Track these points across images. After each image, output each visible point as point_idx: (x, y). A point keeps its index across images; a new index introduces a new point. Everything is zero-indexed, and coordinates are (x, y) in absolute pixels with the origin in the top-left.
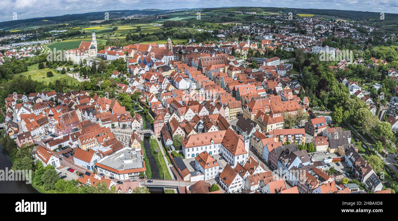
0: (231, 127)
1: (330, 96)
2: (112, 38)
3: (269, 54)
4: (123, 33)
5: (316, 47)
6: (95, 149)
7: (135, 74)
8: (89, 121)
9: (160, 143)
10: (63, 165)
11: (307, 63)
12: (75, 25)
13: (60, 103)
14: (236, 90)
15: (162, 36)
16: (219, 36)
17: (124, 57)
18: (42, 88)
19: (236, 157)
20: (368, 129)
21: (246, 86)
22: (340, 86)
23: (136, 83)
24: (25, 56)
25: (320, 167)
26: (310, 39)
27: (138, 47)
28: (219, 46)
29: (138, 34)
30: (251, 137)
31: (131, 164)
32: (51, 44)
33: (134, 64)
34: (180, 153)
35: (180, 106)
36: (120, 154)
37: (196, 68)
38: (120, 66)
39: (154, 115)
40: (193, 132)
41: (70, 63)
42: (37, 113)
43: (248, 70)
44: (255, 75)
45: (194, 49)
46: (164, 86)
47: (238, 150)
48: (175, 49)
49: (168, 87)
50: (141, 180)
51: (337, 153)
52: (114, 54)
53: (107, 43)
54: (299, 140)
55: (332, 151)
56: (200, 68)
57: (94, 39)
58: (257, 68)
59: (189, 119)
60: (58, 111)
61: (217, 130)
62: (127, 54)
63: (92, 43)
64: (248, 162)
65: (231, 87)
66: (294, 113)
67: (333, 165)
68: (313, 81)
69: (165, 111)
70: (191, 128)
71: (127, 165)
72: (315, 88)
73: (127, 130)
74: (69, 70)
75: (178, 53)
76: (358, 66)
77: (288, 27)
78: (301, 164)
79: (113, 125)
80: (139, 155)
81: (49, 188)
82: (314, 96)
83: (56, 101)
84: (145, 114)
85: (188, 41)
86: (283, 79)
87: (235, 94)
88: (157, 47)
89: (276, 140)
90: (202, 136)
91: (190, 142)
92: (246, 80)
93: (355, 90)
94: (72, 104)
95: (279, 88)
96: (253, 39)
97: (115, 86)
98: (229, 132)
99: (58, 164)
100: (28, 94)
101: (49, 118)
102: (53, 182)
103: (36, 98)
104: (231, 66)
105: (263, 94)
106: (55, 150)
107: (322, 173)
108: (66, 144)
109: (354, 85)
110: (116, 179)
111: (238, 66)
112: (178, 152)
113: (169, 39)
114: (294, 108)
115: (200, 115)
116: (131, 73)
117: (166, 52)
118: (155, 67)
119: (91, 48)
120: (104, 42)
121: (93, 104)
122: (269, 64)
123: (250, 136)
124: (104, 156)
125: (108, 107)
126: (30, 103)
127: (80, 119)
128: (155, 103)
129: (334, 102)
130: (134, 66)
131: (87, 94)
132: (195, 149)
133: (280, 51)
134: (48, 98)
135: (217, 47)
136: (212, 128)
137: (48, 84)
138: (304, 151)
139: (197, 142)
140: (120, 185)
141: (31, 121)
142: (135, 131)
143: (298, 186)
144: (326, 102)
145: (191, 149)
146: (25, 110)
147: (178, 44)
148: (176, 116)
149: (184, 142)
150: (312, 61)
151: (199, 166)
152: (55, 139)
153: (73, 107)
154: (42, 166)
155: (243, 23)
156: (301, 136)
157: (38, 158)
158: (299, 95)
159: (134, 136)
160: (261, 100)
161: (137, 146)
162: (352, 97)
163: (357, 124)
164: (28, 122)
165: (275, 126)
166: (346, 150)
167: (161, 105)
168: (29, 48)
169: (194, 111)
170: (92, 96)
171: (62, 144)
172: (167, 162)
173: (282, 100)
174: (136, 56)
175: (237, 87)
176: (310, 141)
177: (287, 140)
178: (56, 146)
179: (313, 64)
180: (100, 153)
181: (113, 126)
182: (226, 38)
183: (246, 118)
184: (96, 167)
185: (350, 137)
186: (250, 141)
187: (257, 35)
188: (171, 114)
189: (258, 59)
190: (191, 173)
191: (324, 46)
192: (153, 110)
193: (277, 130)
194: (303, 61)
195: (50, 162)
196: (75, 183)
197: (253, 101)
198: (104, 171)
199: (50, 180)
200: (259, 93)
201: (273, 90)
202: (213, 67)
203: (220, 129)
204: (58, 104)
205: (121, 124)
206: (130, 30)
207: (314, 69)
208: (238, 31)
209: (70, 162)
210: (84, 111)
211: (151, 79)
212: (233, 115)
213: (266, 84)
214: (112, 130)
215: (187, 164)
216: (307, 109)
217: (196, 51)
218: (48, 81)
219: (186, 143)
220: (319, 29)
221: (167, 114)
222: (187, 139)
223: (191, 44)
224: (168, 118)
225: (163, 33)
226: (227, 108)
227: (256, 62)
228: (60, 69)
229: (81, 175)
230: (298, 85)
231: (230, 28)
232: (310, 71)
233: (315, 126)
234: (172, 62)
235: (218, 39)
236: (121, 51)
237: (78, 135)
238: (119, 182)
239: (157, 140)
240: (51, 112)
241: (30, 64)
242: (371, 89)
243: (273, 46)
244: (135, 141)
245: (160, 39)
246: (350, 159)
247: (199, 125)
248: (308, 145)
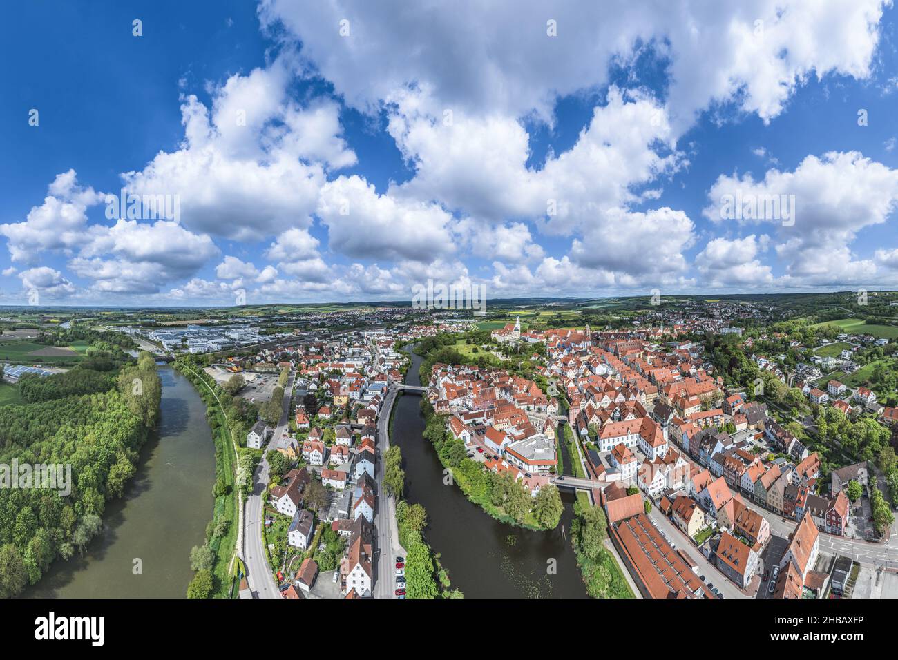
0: (648, 415)
1: (742, 373)
2: (535, 322)
3: (682, 338)
4: (544, 318)
5: (724, 329)
6: (507, 431)
7: (554, 358)
8: (506, 400)
9: (574, 432)
10: (473, 443)
11: (717, 344)
12: (502, 308)
13: (481, 378)
14: (652, 374)
15: (580, 323)
16: (634, 323)
17: (545, 340)
18: (467, 362)
19: (655, 449)
20: (781, 398)
21: (661, 370)
22: (749, 362)
23: (554, 367)
24: (455, 331)
25: (744, 448)
26: (718, 322)
27: (558, 332)
28: (634, 332)
29: (558, 320)
30: (669, 424)
31: (542, 454)
32: (479, 323)
33: (553, 347)
34: (595, 445)
35: (596, 392)
36: (532, 440)
37: (613, 354)
38: (540, 349)
39: (570, 400)
40: (609, 421)
41: (495, 342)
42: (458, 384)
43: (663, 355)
44: (669, 359)
45: (610, 335)
46: (581, 371)
47: (657, 440)
48: (592, 335)
49: (585, 372)
50: (551, 475)
51: (757, 429)
52: (535, 337)
53: (530, 327)
54: (718, 422)
55: (752, 427)
56: (616, 354)
57: (518, 322)
58: (671, 352)
59: (605, 406)
60: (478, 386)
61: (634, 418)
62: (548, 338)
63: (516, 326)
64: (668, 454)
65: (647, 372)
66: (710, 394)
67: (756, 442)
68: (724, 360)
69: (581, 397)
70: (607, 416)
71: (539, 455)
72: (726, 366)
73: (542, 415)
74: (492, 348)
75: (596, 339)
76: (763, 342)
77: (697, 312)
78: (723, 448)
79: (528, 407)
80: (552, 444)
81: (454, 464)
82: (727, 375)
83: (478, 376)
84: (561, 399)
85: (605, 328)
86: (696, 361)
87: (651, 378)
88: (576, 333)
89: (695, 424)
90: (618, 425)
91: (605, 432)
92: (661, 365)
93: (763, 364)
94: (492, 380)
95: (693, 371)
96: (666, 325)
97: (534, 368)
98: (646, 420)
99: (468, 440)
100: (453, 365)
101: (468, 391)
102: (459, 459)
103: (460, 370)
104: (646, 351)
105: (678, 377)
106: (468, 425)
107: (746, 455)
108: (479, 420)
109: (762, 359)
110: (525, 471)
111: (653, 351)
112: (593, 443)
113: (587, 325)
114: (709, 388)
115: (616, 402)
116: (550, 356)
117: (584, 338)
118: (573, 352)
119: (515, 330)
120: (527, 326)
121: (512, 383)
122: (682, 348)
123: (667, 423)
124: (516, 440)
125: (525, 388)
126: (454, 373)
127: (497, 396)
128: (571, 388)
129: (746, 378)
130: (554, 350)
131: (507, 373)
132: (611, 440)
133: (691, 335)
134: (470, 372)
135: (632, 333)
136: (628, 416)
137: (472, 358)
138: (724, 433)
139: (612, 431)
140: (528, 479)
141: (452, 390)
142: (549, 416)
143: (724, 476)
144: (739, 379)
145: (606, 440)
146: (448, 379)
147: (596, 330)
148: (592, 403)
149: (599, 432)
150: (722, 342)
151: (615, 461)
152: (470, 412)
153: (492, 384)
154: (453, 438)
155: (656, 310)
156: (719, 417)
157: (450, 428)
158: (712, 376)
159: (548, 422)
160: (676, 383)
161: (551, 433)
162: (762, 370)
163: (770, 395)
164: (448, 391)
165: (692, 410)
166: (765, 424)
167: (577, 390)
168: (460, 325)
169: (610, 397)
170: (511, 375)
171: (476, 419)
172: (581, 456)
173: (697, 382)
174: (555, 341)
175: (652, 371)
176: (729, 421)
177: (706, 423)
178: (470, 421)
179: (723, 344)
180: (512, 437)
181: (528, 409)
182: (641, 325)
183: (663, 404)
184: (505, 451)
185: (766, 409)
186: (669, 429)
187: (669, 321)
188: (587, 400)
189: (671, 344)
190: (606, 470)
191: (730, 327)
192: (569, 395)
193: (695, 414)
194: (713, 342)
195: (461, 436)
196: (481, 465)
197: (669, 385)
198: (513, 457)
199: (457, 455)
200: (674, 377)
201: (687, 372)
202: (629, 352)
203: (637, 417)
204: (479, 379)
205: (537, 407)
206: (551, 316)
207: (724, 348)
208: (652, 318)
209: (481, 441)
210: (502, 389)
211: (569, 363)
212: (649, 401)
213: (681, 367)
214: (527, 413)
215: (602, 458)
216: (721, 389)
217: (613, 337)
218: (473, 356)
219: (602, 433)
220: (726, 312)
221: (583, 400)
222: (602, 428)
223: (608, 330)
224: (584, 404)
225: (581, 320)
226: (643, 394)
227: (669, 346)
228: (485, 346)
229: (489, 457)
230: (711, 366)
231: (644, 315)
232: (720, 351)
233: (732, 405)
234: (590, 348)
235: (634, 326)
236: (542, 335)
237: (493, 413)
238: (527, 475)
239: (571, 428)
240: (471, 386)
241: (459, 339)
242: (777, 360)
243: (685, 330)
244: (549, 428)
245: (579, 325)
246: (771, 432)
247: (615, 412)
248: (727, 425)
